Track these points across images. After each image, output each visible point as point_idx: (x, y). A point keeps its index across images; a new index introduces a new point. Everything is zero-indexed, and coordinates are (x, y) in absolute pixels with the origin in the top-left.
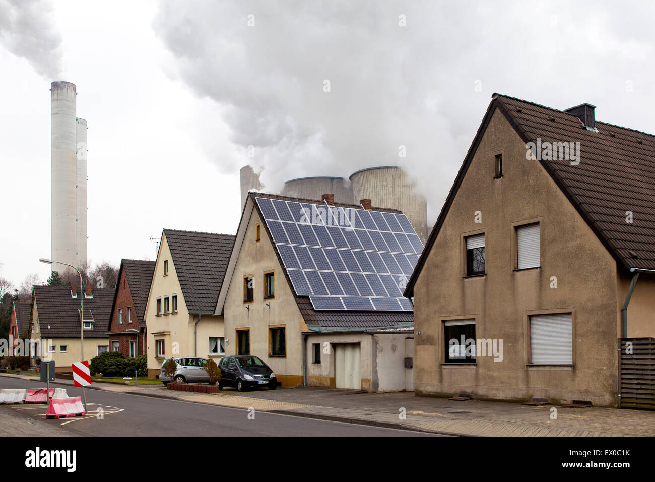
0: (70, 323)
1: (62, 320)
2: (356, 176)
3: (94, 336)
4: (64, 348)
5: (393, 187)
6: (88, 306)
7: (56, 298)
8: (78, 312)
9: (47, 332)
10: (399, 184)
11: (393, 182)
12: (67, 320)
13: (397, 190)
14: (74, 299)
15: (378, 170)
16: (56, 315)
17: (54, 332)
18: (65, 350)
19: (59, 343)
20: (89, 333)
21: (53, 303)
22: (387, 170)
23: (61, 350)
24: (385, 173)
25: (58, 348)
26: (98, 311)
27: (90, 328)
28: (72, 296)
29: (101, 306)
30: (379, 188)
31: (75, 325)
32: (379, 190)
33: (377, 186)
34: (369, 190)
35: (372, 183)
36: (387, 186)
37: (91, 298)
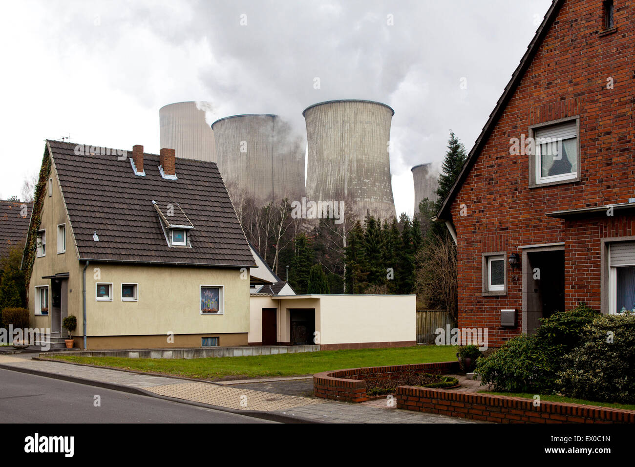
0: (141, 230)
1: (122, 223)
2: (311, 110)
3: (197, 262)
4: (129, 290)
5: (355, 123)
6: (171, 195)
7: (101, 172)
8: (153, 206)
9: (93, 250)
10: (362, 120)
11: (355, 118)
12: (131, 223)
13: (359, 126)
14: (140, 178)
15: (338, 103)
16: (106, 210)
17: (109, 251)
18: (132, 295)
19: (118, 278)
20: (184, 255)
21: (97, 182)
22: (348, 104)
23: (124, 295)
24: (346, 107)
25: (116, 290)
26: (194, 207)
27: (184, 244)
28: (135, 170)
29: (198, 198)
30: (339, 124)
31: (152, 236)
32: (339, 126)
33: (337, 122)
34: (327, 126)
35: (331, 118)
36: (348, 122)
37: (174, 178)
